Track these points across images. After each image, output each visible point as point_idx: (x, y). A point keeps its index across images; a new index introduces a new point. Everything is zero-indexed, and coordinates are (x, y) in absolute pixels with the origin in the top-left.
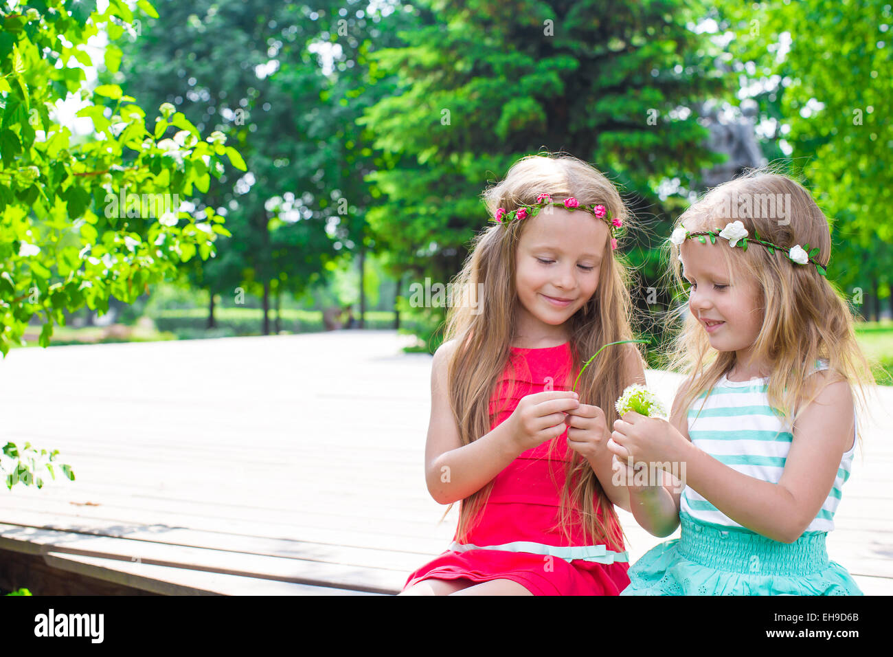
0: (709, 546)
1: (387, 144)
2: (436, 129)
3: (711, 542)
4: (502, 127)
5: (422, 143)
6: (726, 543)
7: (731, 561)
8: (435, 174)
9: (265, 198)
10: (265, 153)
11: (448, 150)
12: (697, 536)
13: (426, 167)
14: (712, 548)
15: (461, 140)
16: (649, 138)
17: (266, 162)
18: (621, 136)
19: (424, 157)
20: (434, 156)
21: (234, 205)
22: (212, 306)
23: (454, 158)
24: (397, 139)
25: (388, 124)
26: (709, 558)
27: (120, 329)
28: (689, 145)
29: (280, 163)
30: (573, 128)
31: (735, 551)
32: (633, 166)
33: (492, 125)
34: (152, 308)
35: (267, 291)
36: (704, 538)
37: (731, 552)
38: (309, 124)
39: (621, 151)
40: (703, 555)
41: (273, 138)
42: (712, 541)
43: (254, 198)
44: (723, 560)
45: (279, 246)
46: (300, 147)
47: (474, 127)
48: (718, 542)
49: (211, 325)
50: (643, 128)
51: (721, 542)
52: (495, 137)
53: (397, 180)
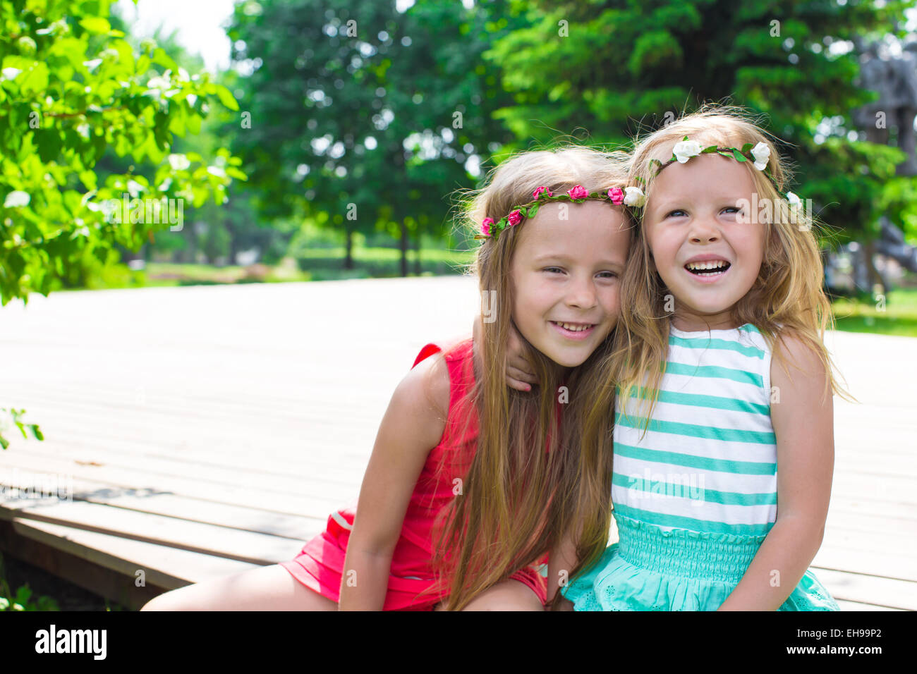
0: (650, 545)
1: (515, 80)
2: (567, 65)
3: (651, 540)
4: (635, 63)
5: (553, 79)
6: (670, 542)
7: (677, 563)
8: (566, 112)
9: (403, 135)
10: (401, 88)
11: (581, 85)
12: (634, 532)
13: (559, 104)
14: (654, 547)
15: (593, 76)
16: (792, 75)
17: (403, 98)
18: (762, 73)
19: (556, 93)
20: (566, 92)
21: (371, 143)
22: (349, 246)
23: (587, 95)
24: (526, 74)
25: (517, 58)
26: (652, 560)
27: (261, 270)
28: (835, 83)
29: (418, 99)
30: (711, 63)
31: (681, 551)
32: (777, 105)
33: (625, 60)
34: (295, 248)
35: (404, 232)
36: (644, 535)
37: (676, 552)
38: (447, 59)
39: (765, 89)
40: (645, 555)
41: (411, 72)
42: (654, 538)
43: (390, 135)
44: (668, 561)
45: (414, 185)
46: (439, 83)
47: (607, 63)
48: (660, 540)
49: (348, 266)
50: (785, 64)
51: (664, 540)
52: (628, 73)
53: (524, 118)
